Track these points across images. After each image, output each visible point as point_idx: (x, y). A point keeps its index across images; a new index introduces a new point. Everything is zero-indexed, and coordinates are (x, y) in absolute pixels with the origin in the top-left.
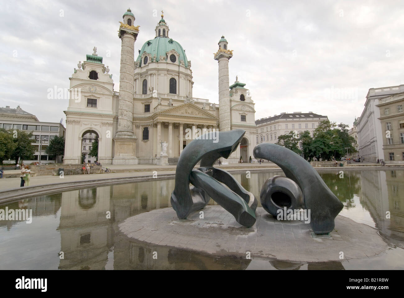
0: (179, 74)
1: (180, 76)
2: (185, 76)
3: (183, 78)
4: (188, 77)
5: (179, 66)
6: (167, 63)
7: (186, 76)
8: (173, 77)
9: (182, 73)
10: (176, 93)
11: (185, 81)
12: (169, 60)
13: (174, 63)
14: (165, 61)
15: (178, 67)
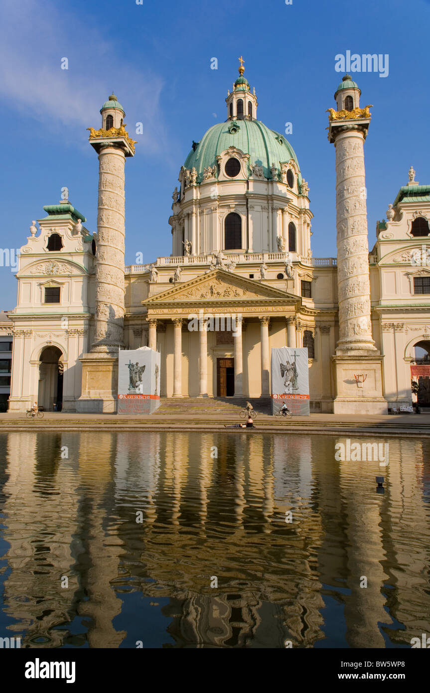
0: (247, 200)
1: (249, 205)
2: (266, 202)
3: (258, 208)
4: (275, 201)
5: (247, 182)
6: (219, 182)
7: (268, 200)
8: (232, 210)
9: (256, 196)
10: (240, 247)
11: (265, 214)
12: (223, 175)
13: (235, 178)
14: (213, 178)
15: (246, 185)
